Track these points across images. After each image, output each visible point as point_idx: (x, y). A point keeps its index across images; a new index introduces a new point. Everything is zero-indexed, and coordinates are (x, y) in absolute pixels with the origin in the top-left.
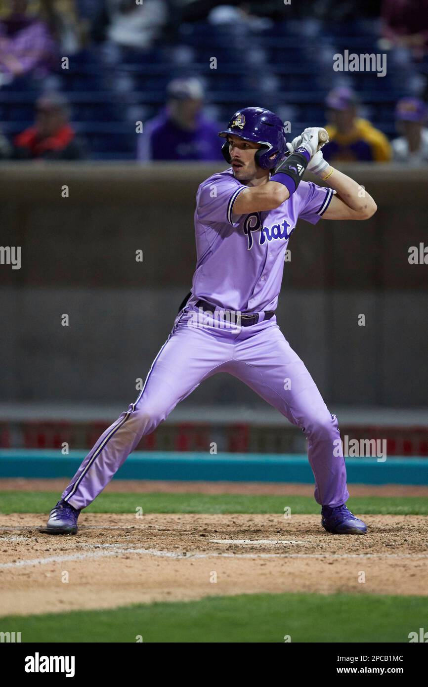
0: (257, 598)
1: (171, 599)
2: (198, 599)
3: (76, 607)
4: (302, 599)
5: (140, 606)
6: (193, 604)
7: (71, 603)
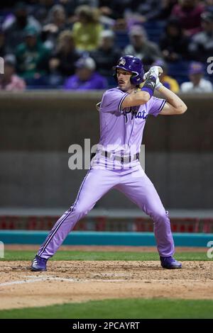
0: (114, 301)
1: (72, 302)
2: (85, 302)
3: (26, 306)
4: (136, 301)
5: (57, 305)
6: (83, 304)
7: (24, 304)
